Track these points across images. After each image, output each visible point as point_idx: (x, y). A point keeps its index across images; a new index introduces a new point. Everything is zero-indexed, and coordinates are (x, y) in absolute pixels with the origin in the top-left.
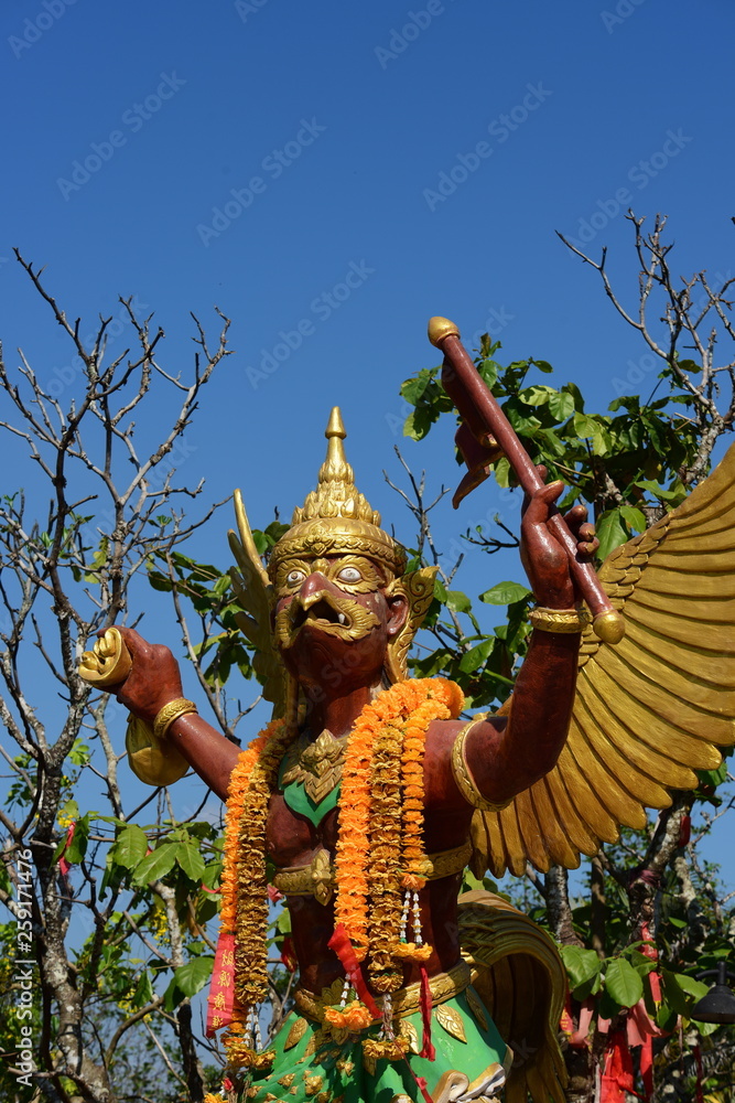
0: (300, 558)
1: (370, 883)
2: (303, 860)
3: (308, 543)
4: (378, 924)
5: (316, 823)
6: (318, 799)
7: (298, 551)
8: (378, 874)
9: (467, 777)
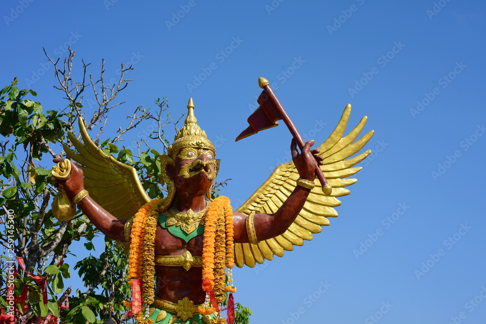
0: (193, 148)
1: (215, 264)
2: (176, 253)
3: (199, 143)
4: (219, 278)
5: (187, 241)
6: (189, 233)
7: (193, 145)
8: (218, 261)
9: (253, 232)
